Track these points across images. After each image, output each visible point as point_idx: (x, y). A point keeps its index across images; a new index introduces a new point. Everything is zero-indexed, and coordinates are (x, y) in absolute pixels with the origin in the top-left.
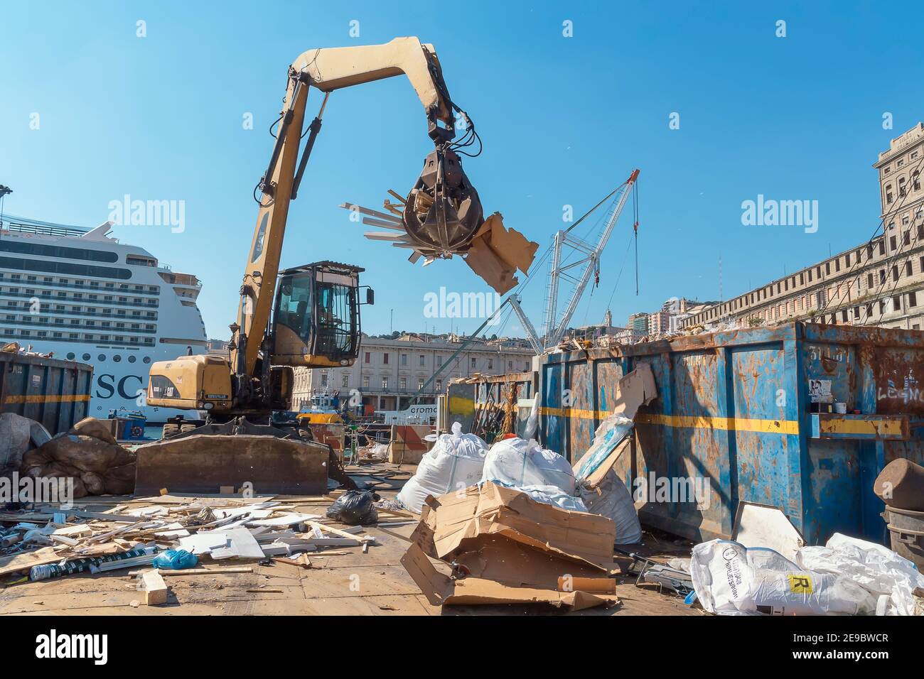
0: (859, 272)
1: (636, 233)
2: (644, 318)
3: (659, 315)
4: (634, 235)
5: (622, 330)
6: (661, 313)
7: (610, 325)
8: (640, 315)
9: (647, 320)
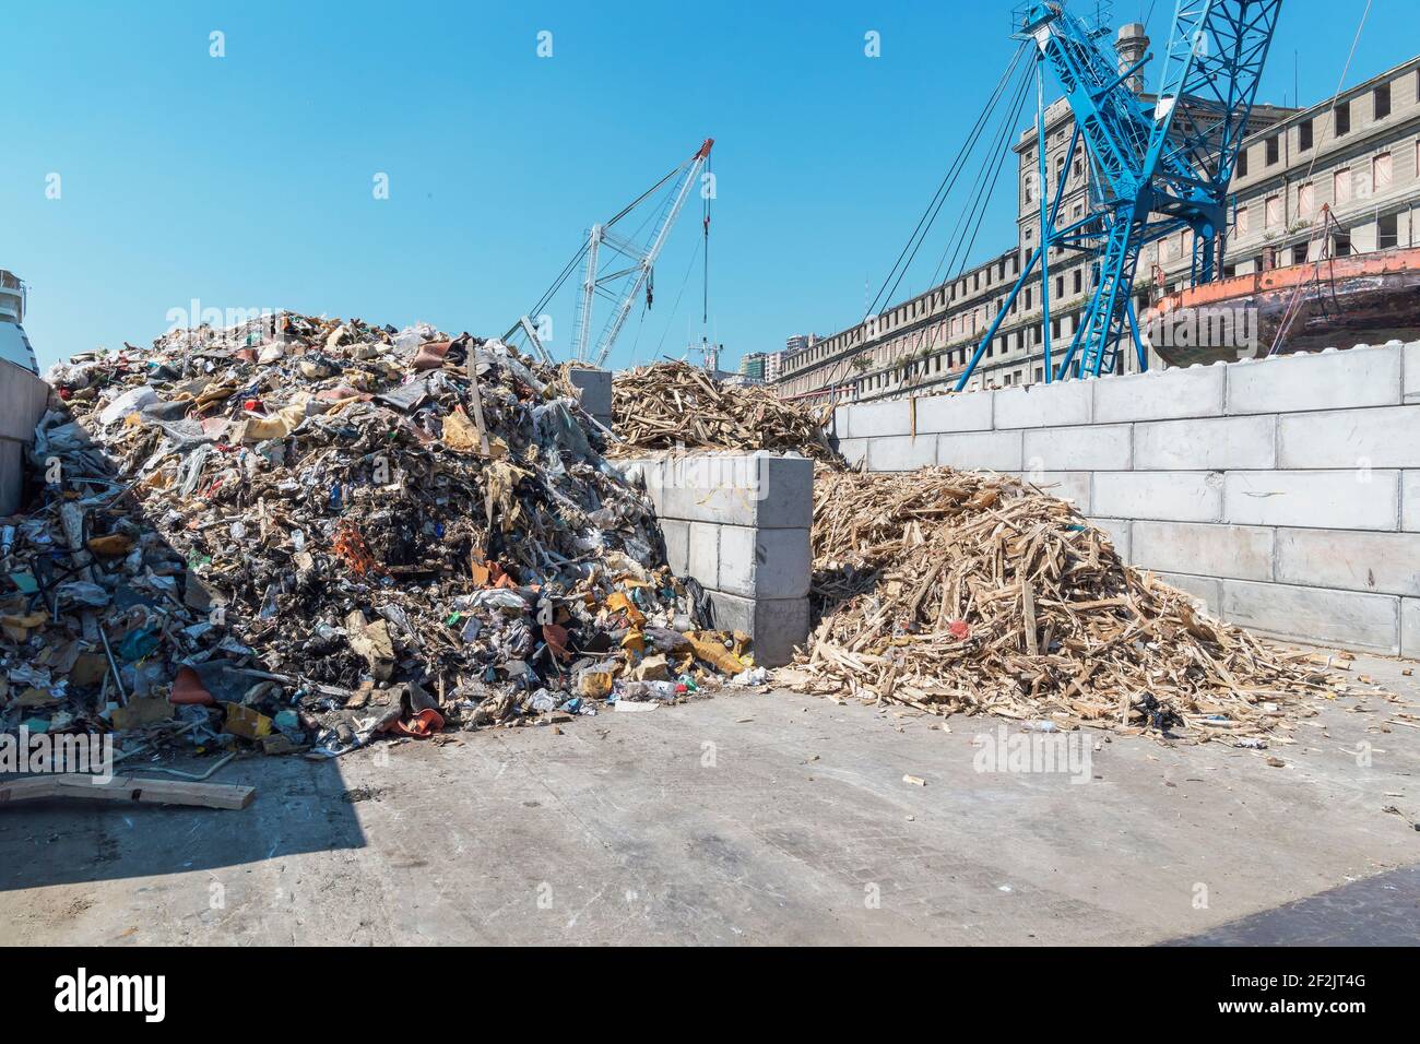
0: (988, 297)
1: (707, 233)
2: (759, 359)
3: (779, 356)
4: (704, 235)
5: (731, 375)
6: (782, 353)
7: (716, 368)
8: (756, 356)
9: (763, 362)
